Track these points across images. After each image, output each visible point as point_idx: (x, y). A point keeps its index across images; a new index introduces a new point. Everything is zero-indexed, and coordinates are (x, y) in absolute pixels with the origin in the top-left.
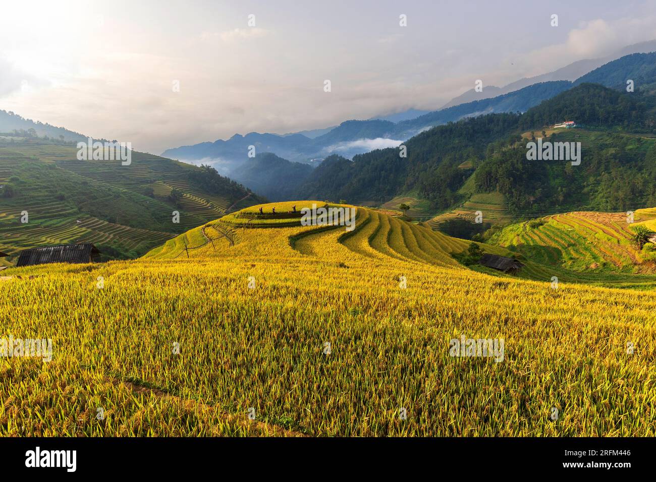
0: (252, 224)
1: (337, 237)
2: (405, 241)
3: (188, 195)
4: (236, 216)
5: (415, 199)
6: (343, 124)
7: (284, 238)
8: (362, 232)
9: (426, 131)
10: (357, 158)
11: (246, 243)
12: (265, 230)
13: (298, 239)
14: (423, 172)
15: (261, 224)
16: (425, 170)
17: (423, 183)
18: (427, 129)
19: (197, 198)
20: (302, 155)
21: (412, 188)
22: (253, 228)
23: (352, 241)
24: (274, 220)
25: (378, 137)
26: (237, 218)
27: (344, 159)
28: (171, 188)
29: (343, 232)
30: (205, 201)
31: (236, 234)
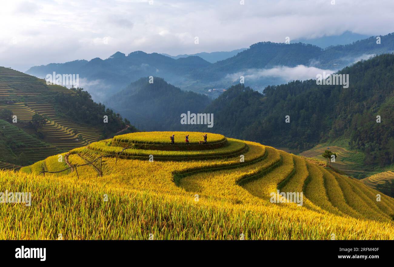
0: (127, 154)
1: (236, 178)
2: (327, 193)
3: (53, 123)
4: (109, 143)
5: (345, 150)
6: (254, 47)
7: (166, 173)
8: (270, 176)
9: (365, 61)
10: (269, 90)
11: (117, 175)
12: (143, 162)
13: (184, 176)
14: (357, 114)
15: (139, 155)
16: (361, 112)
17: (356, 129)
18: (367, 57)
19: (63, 127)
20: (197, 82)
21: (340, 135)
22: (129, 158)
23: (256, 185)
24: (156, 151)
25: (300, 64)
26: (109, 145)
27: (252, 90)
28: (33, 112)
29: (244, 174)
30: (72, 132)
31: (106, 164)
